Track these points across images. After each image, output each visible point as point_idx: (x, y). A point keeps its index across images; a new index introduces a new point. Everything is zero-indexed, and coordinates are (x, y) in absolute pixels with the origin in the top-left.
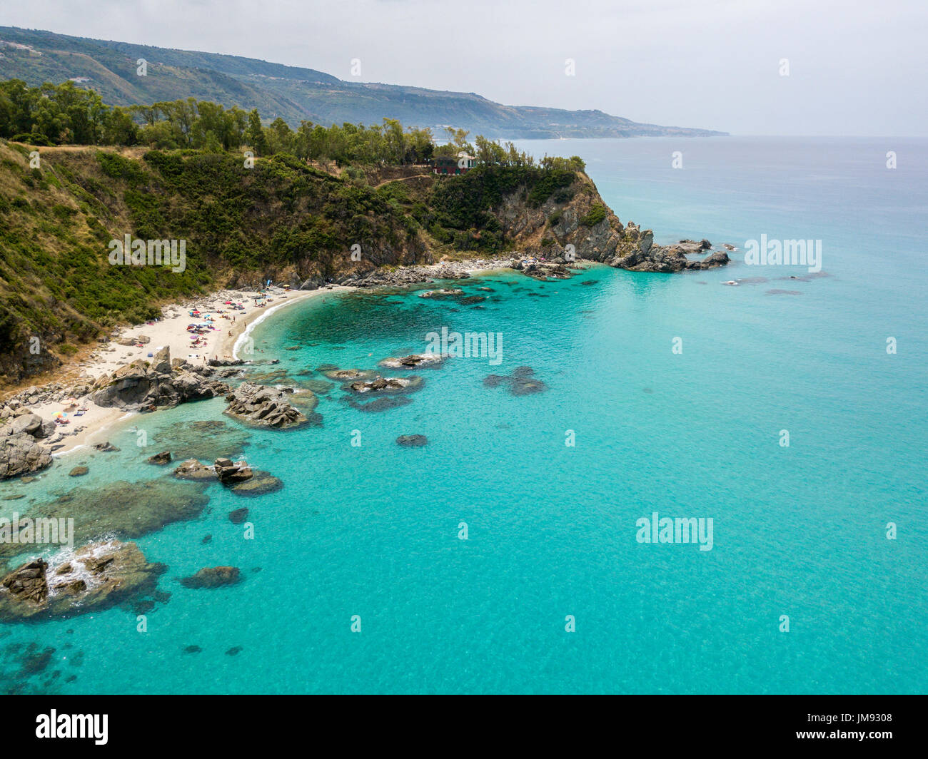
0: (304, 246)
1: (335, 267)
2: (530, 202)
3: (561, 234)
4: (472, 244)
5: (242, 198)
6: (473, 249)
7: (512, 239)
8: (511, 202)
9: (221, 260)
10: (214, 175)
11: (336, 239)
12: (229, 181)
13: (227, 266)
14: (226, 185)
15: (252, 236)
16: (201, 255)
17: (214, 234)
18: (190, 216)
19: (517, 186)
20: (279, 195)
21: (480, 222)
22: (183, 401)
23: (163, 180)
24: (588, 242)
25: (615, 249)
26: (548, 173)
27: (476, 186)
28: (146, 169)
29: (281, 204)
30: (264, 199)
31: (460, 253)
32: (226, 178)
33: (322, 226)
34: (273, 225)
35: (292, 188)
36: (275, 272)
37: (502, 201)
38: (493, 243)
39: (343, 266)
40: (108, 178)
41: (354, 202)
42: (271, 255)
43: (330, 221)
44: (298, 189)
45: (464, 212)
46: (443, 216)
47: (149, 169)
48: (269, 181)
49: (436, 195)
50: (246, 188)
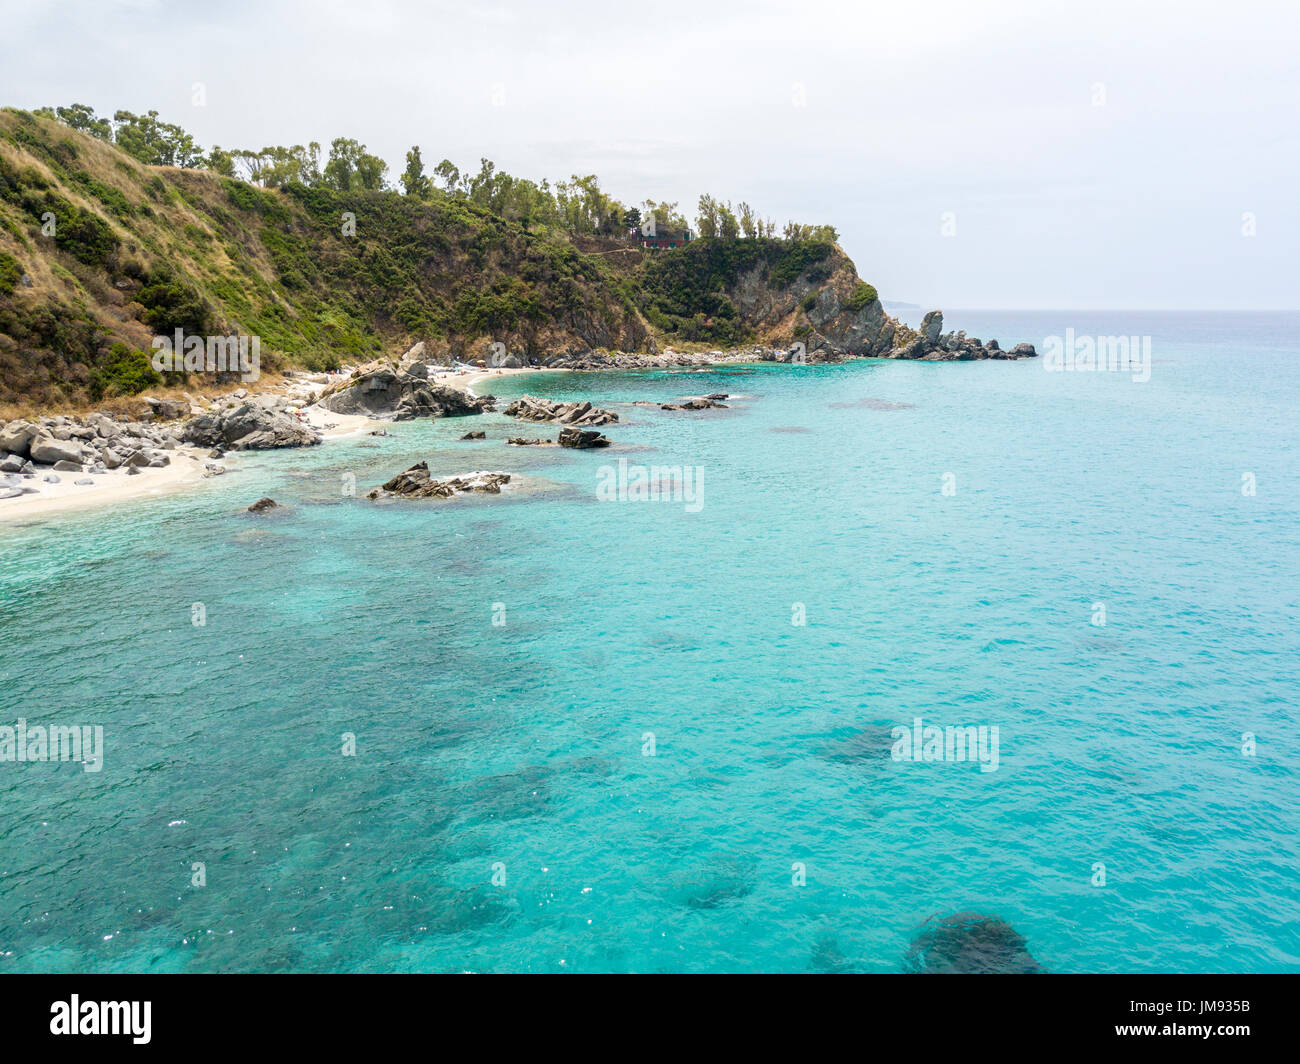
0: (502, 311)
1: (540, 343)
2: (773, 281)
3: (818, 321)
4: (703, 334)
5: (416, 246)
6: (704, 340)
7: (753, 329)
8: (751, 281)
9: (393, 323)
10: (377, 215)
11: (541, 307)
12: (398, 223)
13: (402, 332)
14: (393, 230)
15: (431, 296)
16: (366, 316)
17: (382, 289)
18: (349, 264)
19: (755, 261)
20: (463, 245)
21: (710, 308)
22: (448, 414)
23: (309, 218)
24: (854, 331)
25: (891, 338)
26: (796, 245)
28: (286, 203)
29: (466, 257)
30: (445, 250)
31: (688, 344)
32: (394, 220)
33: (521, 290)
34: (457, 284)
35: (479, 239)
36: (463, 344)
37: (737, 280)
38: (730, 333)
39: (550, 341)
40: (237, 210)
41: (559, 262)
42: (457, 322)
43: (531, 283)
44: (487, 239)
45: (687, 294)
46: (662, 298)
47: (291, 204)
48: (449, 227)
49: (649, 273)
50: (421, 233)
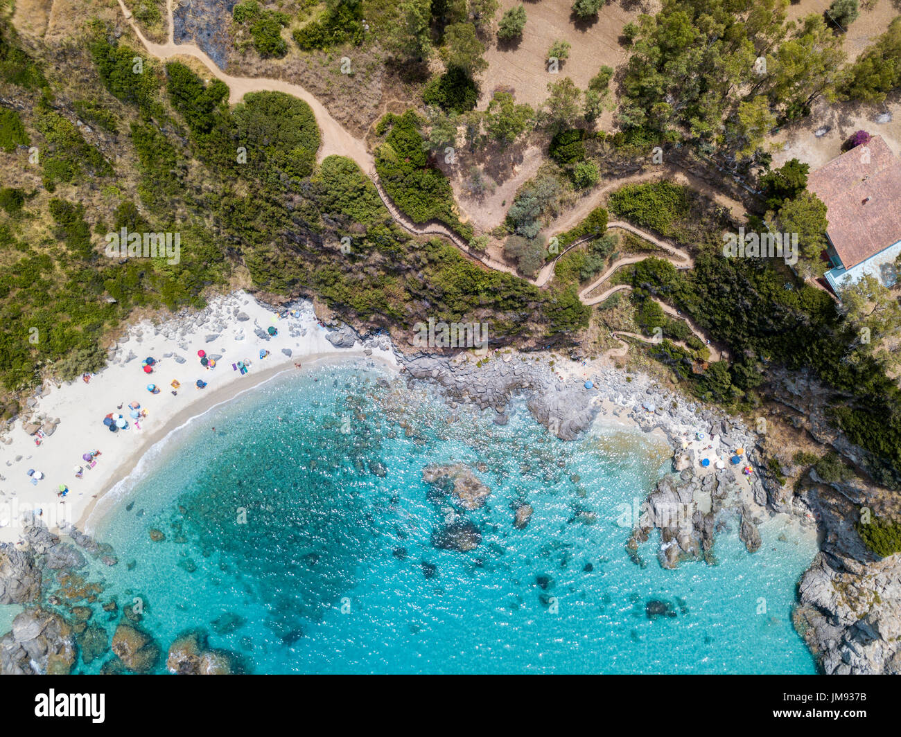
37: (797, 369)
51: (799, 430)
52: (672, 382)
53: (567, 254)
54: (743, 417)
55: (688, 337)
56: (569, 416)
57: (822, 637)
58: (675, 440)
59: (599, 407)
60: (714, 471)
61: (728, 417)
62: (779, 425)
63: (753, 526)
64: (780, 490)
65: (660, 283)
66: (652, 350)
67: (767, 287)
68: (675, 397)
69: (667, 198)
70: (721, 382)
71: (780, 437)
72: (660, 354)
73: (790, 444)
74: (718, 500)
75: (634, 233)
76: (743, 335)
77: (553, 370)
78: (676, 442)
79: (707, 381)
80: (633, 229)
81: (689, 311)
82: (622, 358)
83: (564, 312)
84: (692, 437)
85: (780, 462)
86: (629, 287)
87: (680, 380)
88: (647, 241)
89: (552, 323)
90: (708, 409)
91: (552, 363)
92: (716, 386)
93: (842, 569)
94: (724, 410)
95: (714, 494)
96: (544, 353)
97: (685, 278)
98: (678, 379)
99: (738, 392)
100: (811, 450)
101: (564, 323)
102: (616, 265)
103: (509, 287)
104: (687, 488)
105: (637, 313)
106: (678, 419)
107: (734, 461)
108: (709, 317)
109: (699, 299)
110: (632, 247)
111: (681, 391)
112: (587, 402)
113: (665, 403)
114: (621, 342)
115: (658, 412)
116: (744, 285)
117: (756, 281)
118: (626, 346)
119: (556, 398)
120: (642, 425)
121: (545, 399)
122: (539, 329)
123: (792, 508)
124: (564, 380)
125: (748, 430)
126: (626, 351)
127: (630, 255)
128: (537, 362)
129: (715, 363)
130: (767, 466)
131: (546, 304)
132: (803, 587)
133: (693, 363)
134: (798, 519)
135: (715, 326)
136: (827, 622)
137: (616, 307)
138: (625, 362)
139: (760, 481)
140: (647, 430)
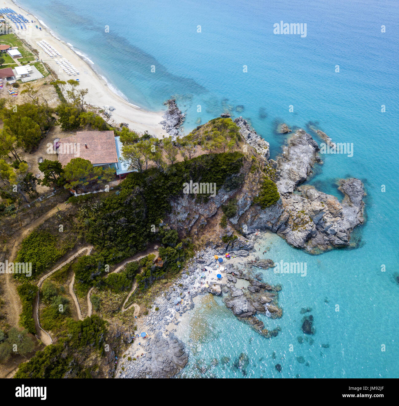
3: (236, 221)
27: (137, 206)
37: (171, 207)
45: (133, 238)
51: (208, 222)
52: (166, 283)
53: (41, 319)
54: (196, 250)
55: (139, 265)
56: (170, 356)
57: (322, 242)
58: (202, 291)
59: (170, 333)
60: (225, 274)
61: (195, 258)
62: (204, 232)
63: (260, 261)
64: (240, 240)
65: (95, 267)
66: (142, 289)
67: (114, 204)
68: (176, 284)
69: (36, 244)
70: (172, 253)
71: (210, 233)
72: (146, 285)
73: (215, 229)
74: (242, 276)
75: (53, 274)
76: (145, 231)
77: (135, 359)
78: (204, 291)
79: (170, 262)
80: (50, 273)
81: (122, 257)
82: (141, 309)
83: (84, 333)
84: (203, 281)
85: (224, 236)
86: (92, 289)
87: (165, 277)
88: (63, 267)
89: (92, 345)
90: (188, 268)
91: (130, 359)
92: (174, 257)
93: (286, 223)
94: (191, 259)
95: (239, 277)
96: (120, 363)
97: (98, 253)
98: (165, 278)
99: (180, 245)
100: (219, 218)
101: (94, 336)
102: (71, 292)
103: (36, 368)
104: (233, 291)
105: (113, 290)
106: (190, 286)
107: (221, 262)
108: (129, 248)
109: (114, 249)
110: (63, 277)
111: (173, 280)
112: (164, 341)
113: (178, 291)
114: (130, 308)
115: (182, 296)
116: (111, 217)
117: (109, 209)
118: (135, 305)
119: (155, 362)
120: (189, 308)
121: (154, 371)
122: (94, 357)
123: (252, 241)
124: (144, 352)
125: (205, 250)
126: (137, 305)
127: (69, 281)
128: (125, 370)
129: (160, 254)
130: (226, 244)
131: (71, 344)
132: (295, 245)
133: (155, 265)
134: (258, 239)
135: (135, 246)
136: (314, 237)
137: (102, 300)
138: (145, 308)
139: (235, 252)
140: (192, 306)
